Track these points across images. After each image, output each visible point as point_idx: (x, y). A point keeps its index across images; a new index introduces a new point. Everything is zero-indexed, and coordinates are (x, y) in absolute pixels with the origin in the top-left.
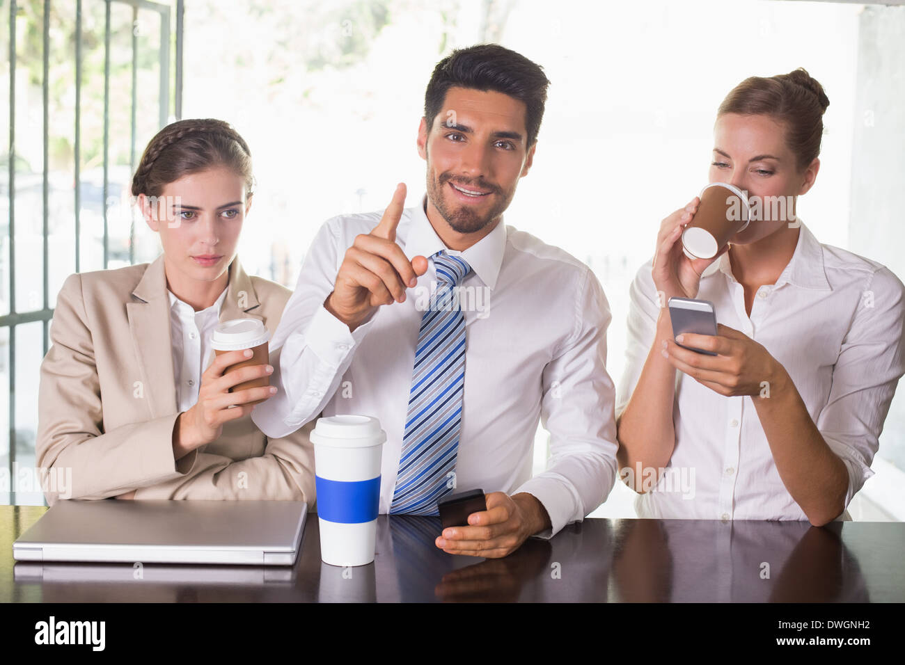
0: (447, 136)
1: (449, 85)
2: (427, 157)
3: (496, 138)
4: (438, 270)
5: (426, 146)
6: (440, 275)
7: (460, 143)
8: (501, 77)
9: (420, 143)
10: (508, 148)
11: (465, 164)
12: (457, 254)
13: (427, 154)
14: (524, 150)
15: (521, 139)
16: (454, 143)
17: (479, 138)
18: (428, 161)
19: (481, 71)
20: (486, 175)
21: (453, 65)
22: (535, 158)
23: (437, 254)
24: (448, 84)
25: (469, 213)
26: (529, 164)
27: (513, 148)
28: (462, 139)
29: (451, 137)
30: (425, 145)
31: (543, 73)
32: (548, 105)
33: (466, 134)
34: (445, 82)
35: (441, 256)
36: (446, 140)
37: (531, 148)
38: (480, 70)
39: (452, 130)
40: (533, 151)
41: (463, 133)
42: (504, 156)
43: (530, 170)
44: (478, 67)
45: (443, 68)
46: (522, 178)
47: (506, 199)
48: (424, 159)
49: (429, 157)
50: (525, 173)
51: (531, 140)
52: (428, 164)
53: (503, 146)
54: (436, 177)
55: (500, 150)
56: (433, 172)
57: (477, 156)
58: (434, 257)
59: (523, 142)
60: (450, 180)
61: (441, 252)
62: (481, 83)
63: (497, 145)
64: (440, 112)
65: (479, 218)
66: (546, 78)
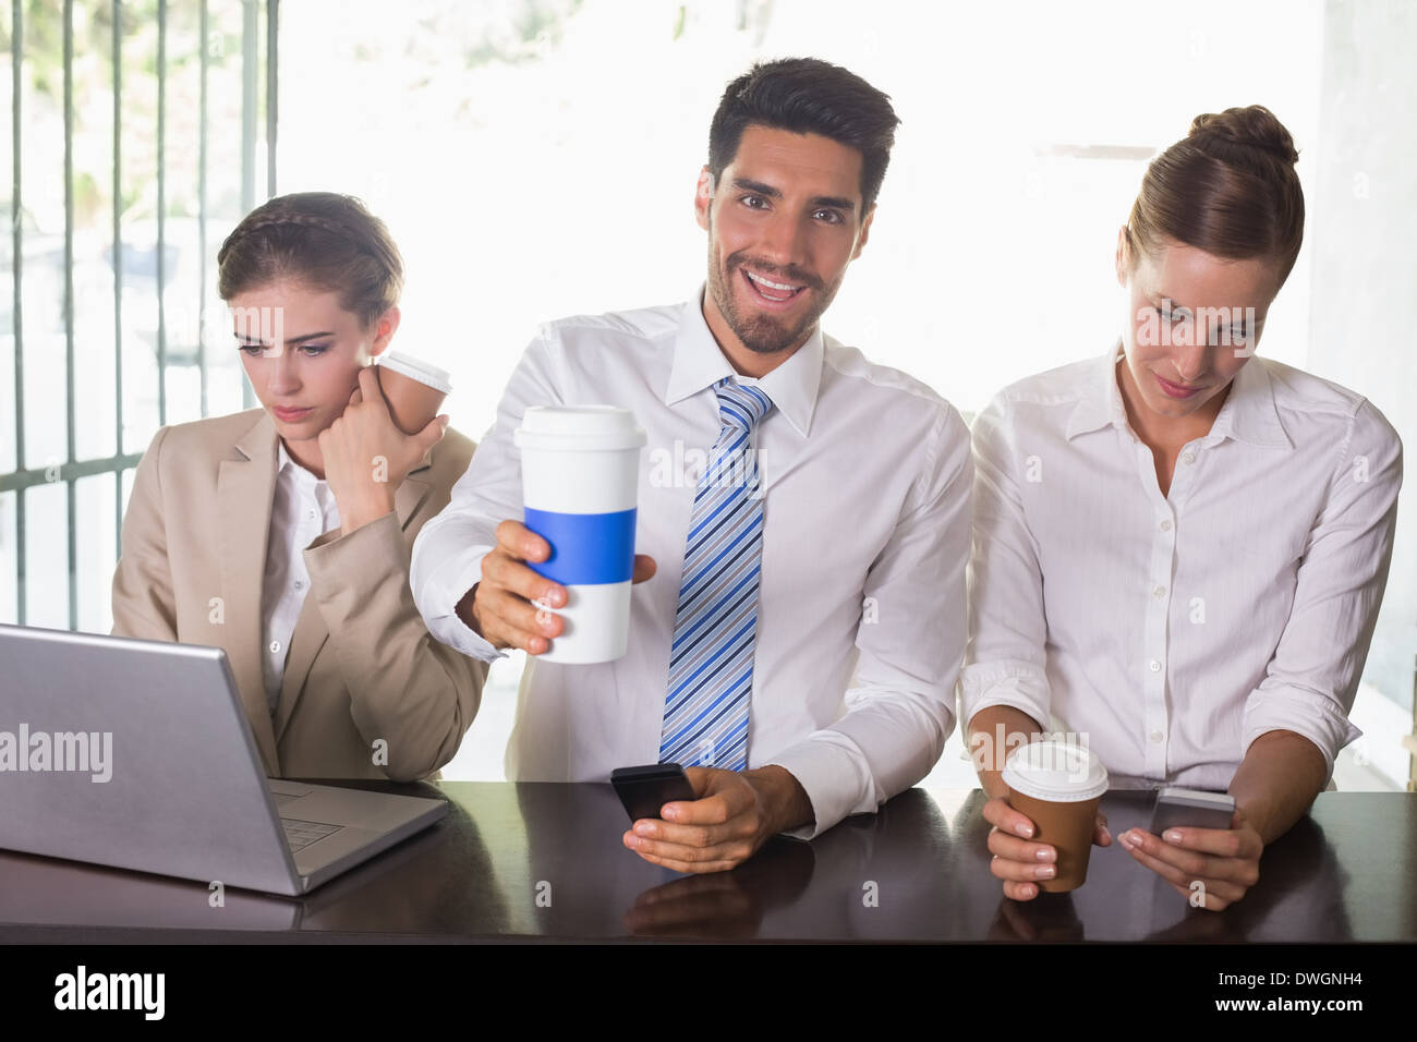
0: (741, 200)
1: (746, 122)
2: (709, 227)
3: (815, 206)
4: (722, 408)
5: (709, 211)
6: (725, 415)
7: (761, 212)
8: (828, 115)
9: (699, 204)
10: (833, 220)
11: (768, 244)
12: (750, 382)
13: (710, 223)
14: (857, 223)
15: (853, 208)
16: (752, 210)
17: (790, 206)
18: (710, 234)
19: (798, 104)
20: (800, 262)
21: (754, 92)
22: (872, 230)
23: (721, 382)
24: (745, 120)
25: (769, 325)
26: (863, 240)
27: (841, 220)
28: (764, 206)
29: (747, 201)
30: (706, 209)
31: (889, 106)
32: (895, 153)
33: (771, 198)
34: (742, 117)
35: (727, 386)
36: (739, 206)
37: (867, 217)
38: (796, 102)
39: (750, 191)
40: (870, 222)
41: (767, 196)
42: (826, 230)
43: (865, 249)
44: (791, 98)
45: (739, 96)
46: (853, 262)
47: (827, 295)
48: (706, 229)
49: (713, 229)
50: (857, 254)
51: (867, 206)
52: (710, 239)
53: (826, 218)
54: (722, 261)
55: (821, 223)
56: (718, 253)
57: (787, 233)
58: (717, 386)
59: (856, 212)
60: (742, 265)
61: (727, 378)
62: (795, 120)
63: (817, 216)
64: (733, 161)
65: (785, 331)
66: (894, 116)
